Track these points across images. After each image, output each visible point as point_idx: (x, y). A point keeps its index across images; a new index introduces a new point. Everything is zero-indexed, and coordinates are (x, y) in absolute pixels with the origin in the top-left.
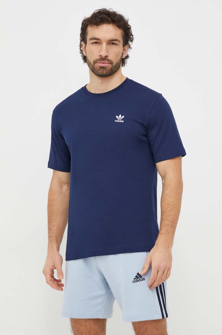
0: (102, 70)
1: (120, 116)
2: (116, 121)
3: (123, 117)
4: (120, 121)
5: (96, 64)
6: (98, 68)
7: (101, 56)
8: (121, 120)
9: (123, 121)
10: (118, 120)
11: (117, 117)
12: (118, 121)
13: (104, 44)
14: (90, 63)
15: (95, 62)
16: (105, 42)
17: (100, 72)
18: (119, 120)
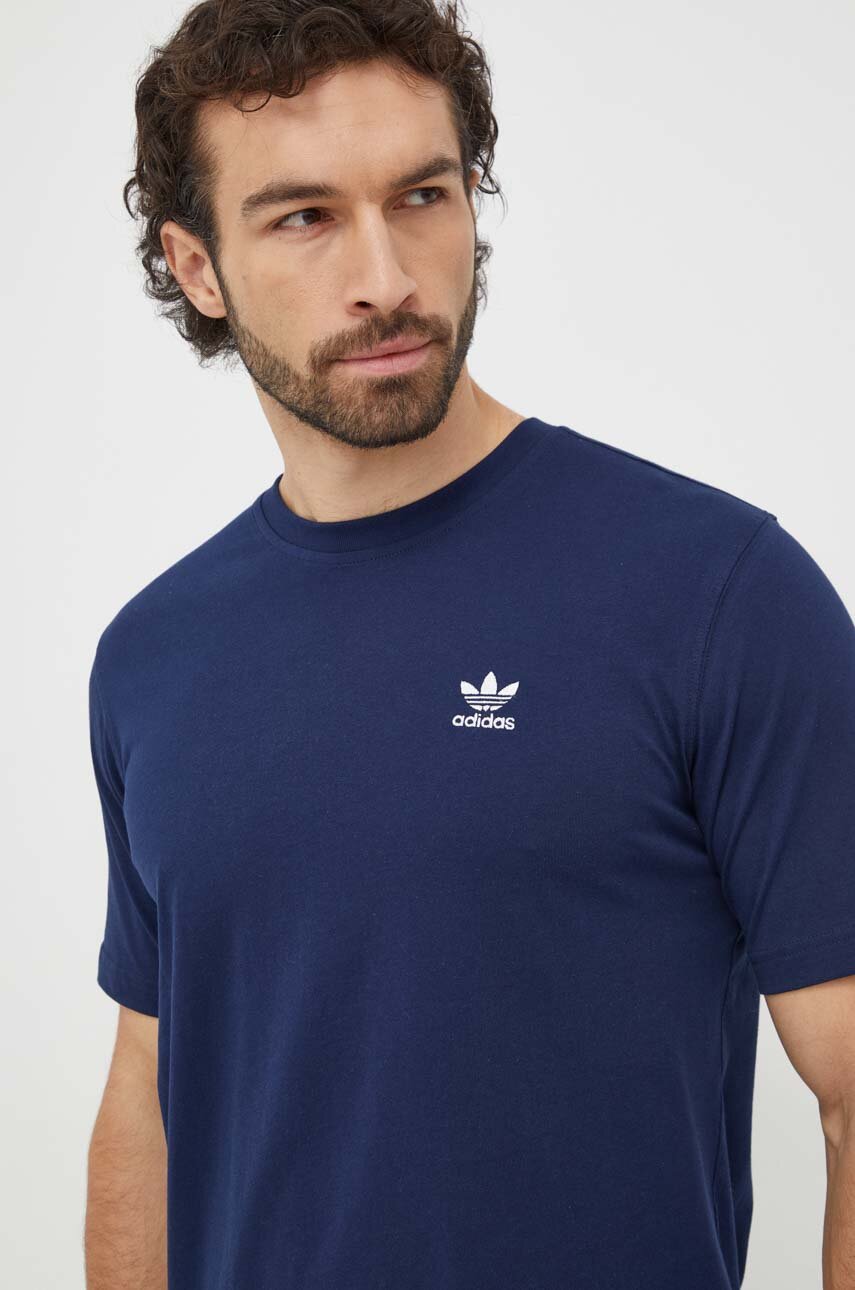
0: (392, 401)
1: (490, 683)
2: (459, 721)
3: (512, 689)
4: (490, 719)
5: (339, 370)
6: (360, 395)
7: (363, 305)
8: (497, 714)
9: (507, 724)
10: (472, 712)
11: (467, 688)
12: (476, 721)
13: (370, 218)
14: (286, 368)
15: (328, 359)
16: (371, 200)
17: (379, 418)
18: (485, 714)
